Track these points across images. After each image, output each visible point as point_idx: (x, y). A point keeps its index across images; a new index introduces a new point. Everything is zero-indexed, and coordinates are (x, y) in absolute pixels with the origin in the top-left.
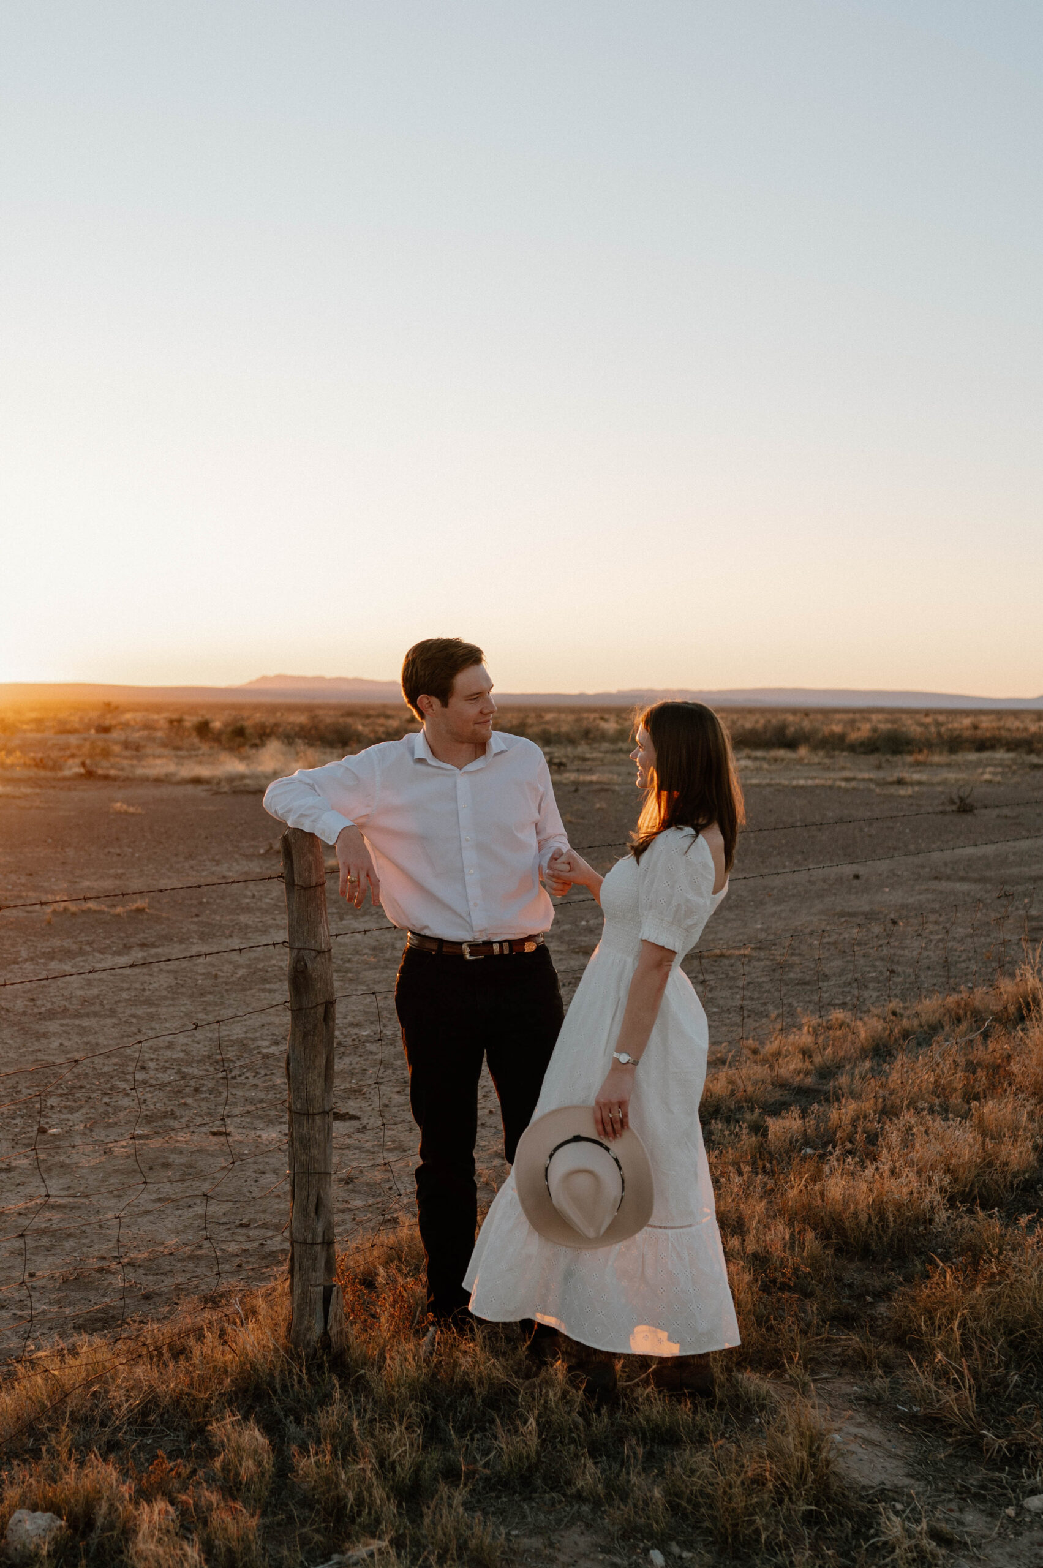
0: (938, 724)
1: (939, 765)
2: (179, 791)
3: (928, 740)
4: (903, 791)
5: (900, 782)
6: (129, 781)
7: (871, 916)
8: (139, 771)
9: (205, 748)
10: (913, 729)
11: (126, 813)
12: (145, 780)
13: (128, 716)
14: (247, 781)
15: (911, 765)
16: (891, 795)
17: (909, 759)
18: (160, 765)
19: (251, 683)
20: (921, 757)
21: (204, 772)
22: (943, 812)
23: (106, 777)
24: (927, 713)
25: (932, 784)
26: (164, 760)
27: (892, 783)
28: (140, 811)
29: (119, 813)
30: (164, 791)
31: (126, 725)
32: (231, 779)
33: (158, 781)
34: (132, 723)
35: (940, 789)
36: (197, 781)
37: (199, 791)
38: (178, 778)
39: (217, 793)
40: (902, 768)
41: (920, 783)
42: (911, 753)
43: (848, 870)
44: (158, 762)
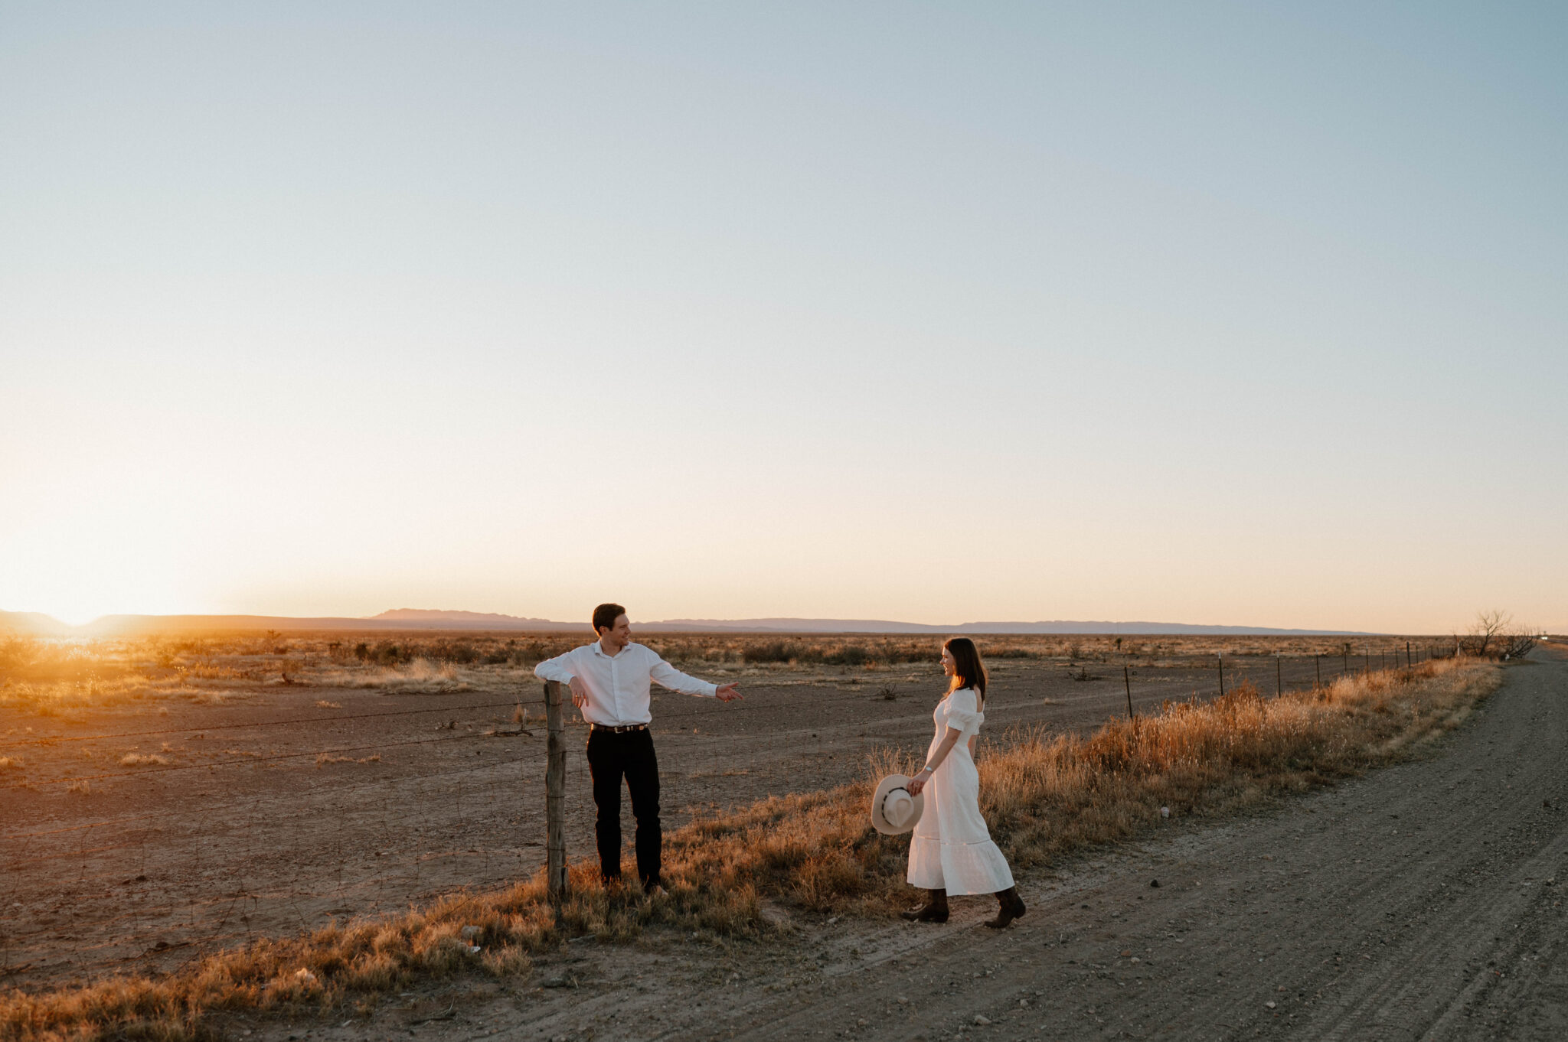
0: (889, 643)
1: (883, 672)
2: (359, 693)
3: (877, 654)
4: (854, 688)
5: (854, 682)
6: (319, 687)
7: (819, 755)
8: (325, 681)
9: (366, 663)
10: (870, 647)
11: (329, 707)
12: (330, 686)
13: (290, 642)
14: (406, 686)
15: (864, 672)
16: (847, 691)
17: (864, 667)
18: (338, 676)
19: (381, 614)
20: (871, 667)
21: (374, 680)
22: (877, 700)
23: (301, 685)
24: (886, 636)
25: (875, 684)
26: (339, 673)
27: (849, 683)
28: (338, 706)
29: (324, 708)
30: (347, 694)
31: (293, 648)
32: (394, 685)
33: (340, 687)
34: (296, 647)
35: (878, 686)
36: (369, 686)
37: (373, 693)
38: (355, 685)
39: (387, 694)
40: (858, 674)
41: (867, 683)
42: (864, 664)
43: (810, 732)
44: (335, 674)
